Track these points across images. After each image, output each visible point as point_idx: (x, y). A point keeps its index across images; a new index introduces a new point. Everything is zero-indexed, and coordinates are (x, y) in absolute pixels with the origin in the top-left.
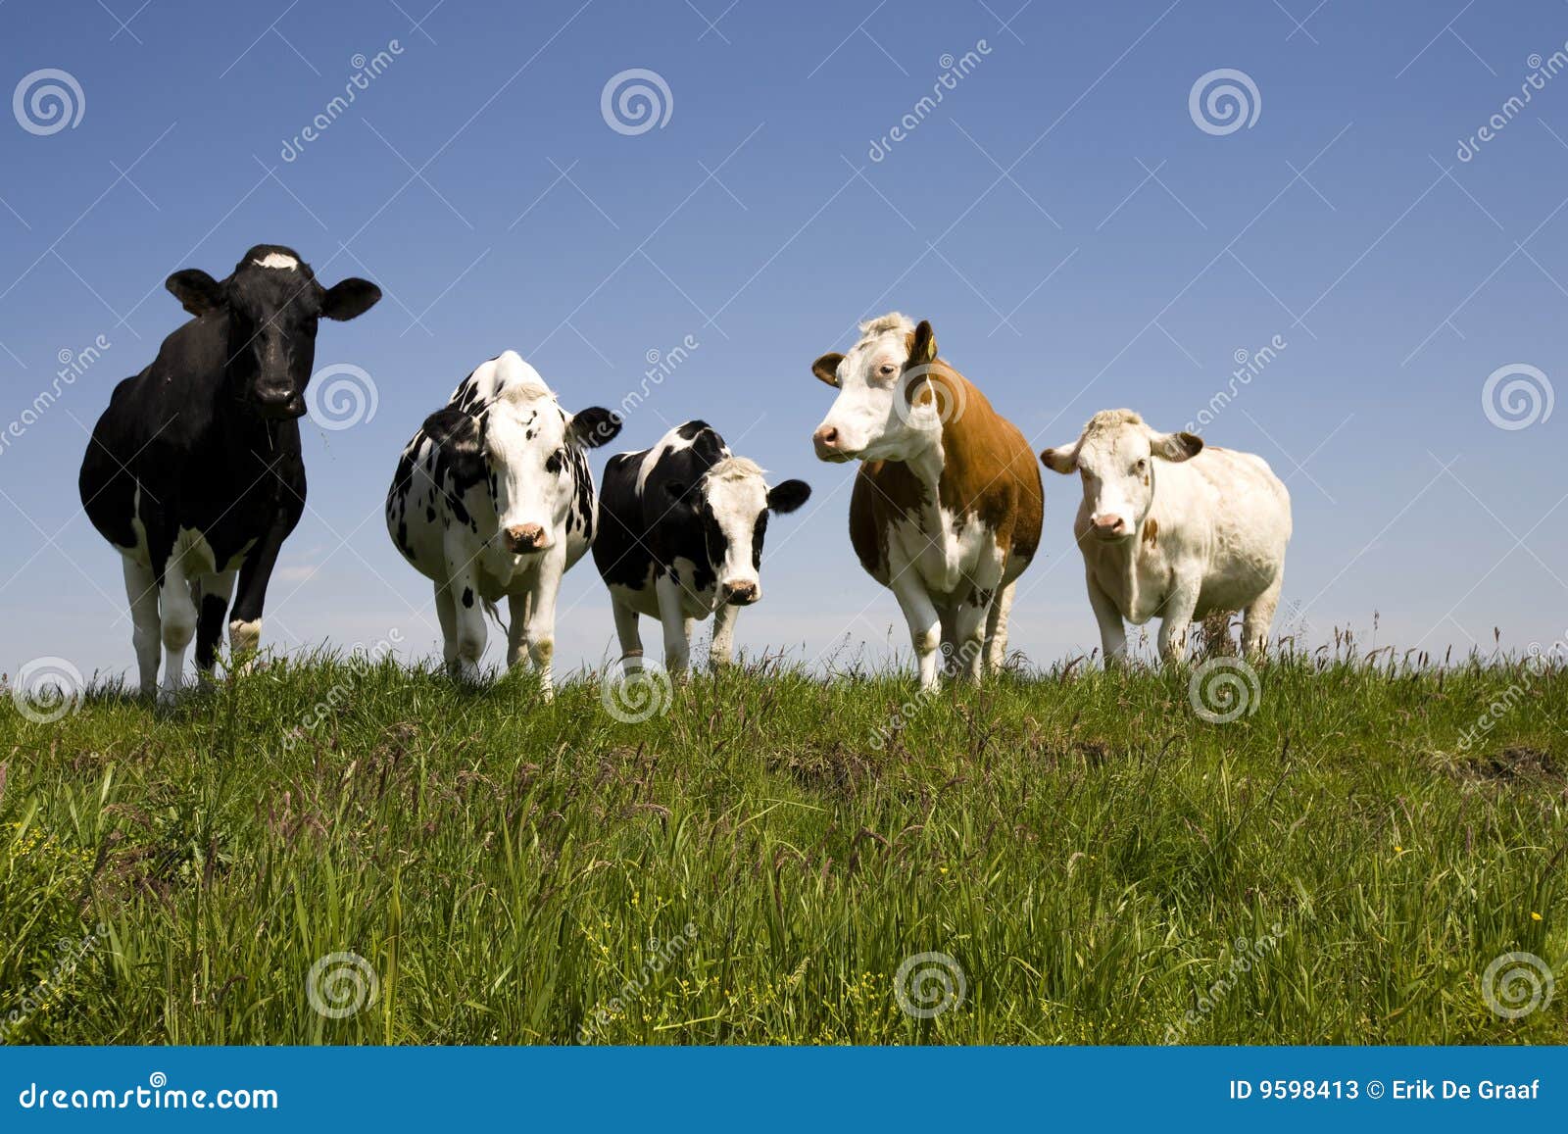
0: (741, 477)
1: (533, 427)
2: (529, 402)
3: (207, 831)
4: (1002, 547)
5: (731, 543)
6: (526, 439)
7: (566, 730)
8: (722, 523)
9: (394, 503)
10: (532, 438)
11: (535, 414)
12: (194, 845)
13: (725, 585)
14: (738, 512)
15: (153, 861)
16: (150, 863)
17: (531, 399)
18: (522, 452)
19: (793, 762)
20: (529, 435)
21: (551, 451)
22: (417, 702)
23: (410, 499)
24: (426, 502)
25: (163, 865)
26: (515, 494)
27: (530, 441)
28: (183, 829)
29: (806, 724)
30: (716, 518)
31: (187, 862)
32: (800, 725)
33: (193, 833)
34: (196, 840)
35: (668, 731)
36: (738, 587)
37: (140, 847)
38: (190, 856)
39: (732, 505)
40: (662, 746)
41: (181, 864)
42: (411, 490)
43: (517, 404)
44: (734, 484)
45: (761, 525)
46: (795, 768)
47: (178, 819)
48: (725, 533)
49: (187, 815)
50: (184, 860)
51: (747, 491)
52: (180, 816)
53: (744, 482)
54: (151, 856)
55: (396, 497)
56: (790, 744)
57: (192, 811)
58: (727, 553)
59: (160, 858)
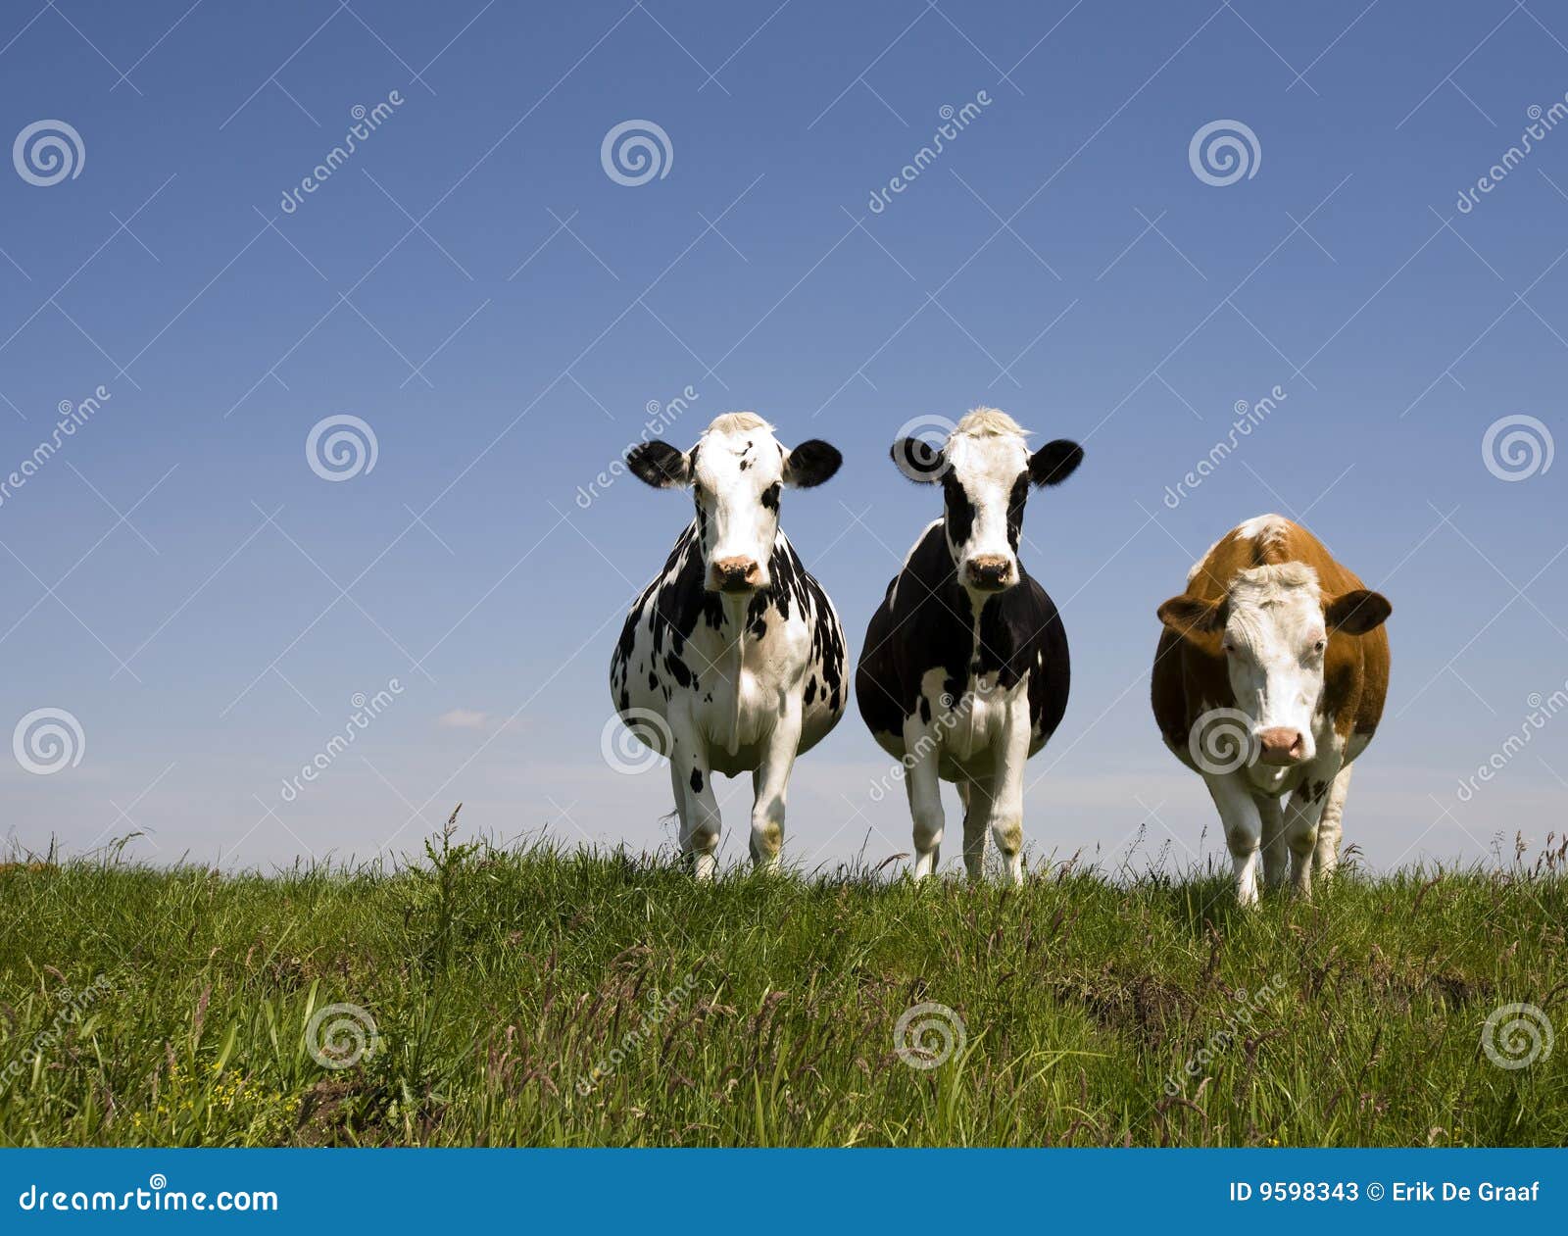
0: (994, 434)
1: (748, 458)
2: (743, 431)
3: (418, 1064)
4: (1343, 734)
5: (979, 511)
6: (740, 471)
7: (820, 946)
8: (967, 487)
9: (617, 670)
10: (746, 469)
11: (750, 445)
12: (403, 1081)
13: (970, 562)
14: (989, 474)
15: (357, 1099)
16: (354, 1102)
17: (746, 429)
18: (736, 483)
19: (1086, 990)
20: (743, 465)
21: (767, 482)
22: (649, 907)
23: (633, 663)
24: (648, 668)
25: (369, 1105)
26: (726, 527)
27: (744, 472)
28: (391, 1062)
29: (1100, 944)
30: (960, 480)
31: (395, 1102)
32: (1093, 946)
33: (401, 1069)
34: (405, 1076)
35: (938, 949)
36: (986, 563)
37: (343, 1080)
38: (399, 1095)
39: (981, 465)
40: (931, 966)
41: (388, 1103)
42: (633, 654)
43: (731, 434)
44: (986, 440)
45: (1021, 493)
46: (1089, 998)
47: (386, 1051)
48: (971, 500)
49: (396, 1046)
50: (392, 1099)
51: (1002, 450)
52: (389, 1048)
53: (997, 438)
54: (357, 1094)
55: (619, 662)
56: (1082, 968)
57: (403, 1043)
58: (975, 523)
59: (367, 1096)
